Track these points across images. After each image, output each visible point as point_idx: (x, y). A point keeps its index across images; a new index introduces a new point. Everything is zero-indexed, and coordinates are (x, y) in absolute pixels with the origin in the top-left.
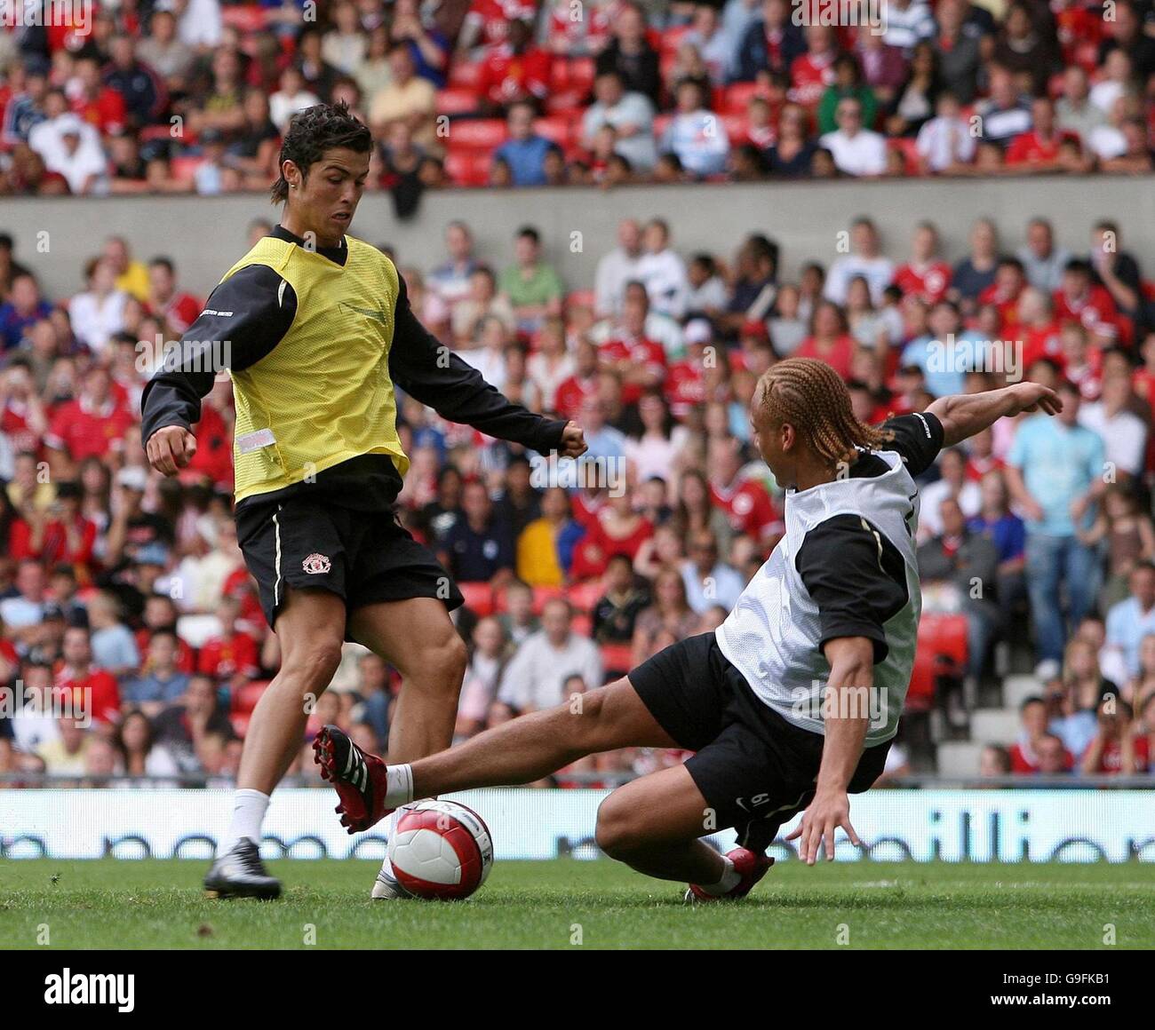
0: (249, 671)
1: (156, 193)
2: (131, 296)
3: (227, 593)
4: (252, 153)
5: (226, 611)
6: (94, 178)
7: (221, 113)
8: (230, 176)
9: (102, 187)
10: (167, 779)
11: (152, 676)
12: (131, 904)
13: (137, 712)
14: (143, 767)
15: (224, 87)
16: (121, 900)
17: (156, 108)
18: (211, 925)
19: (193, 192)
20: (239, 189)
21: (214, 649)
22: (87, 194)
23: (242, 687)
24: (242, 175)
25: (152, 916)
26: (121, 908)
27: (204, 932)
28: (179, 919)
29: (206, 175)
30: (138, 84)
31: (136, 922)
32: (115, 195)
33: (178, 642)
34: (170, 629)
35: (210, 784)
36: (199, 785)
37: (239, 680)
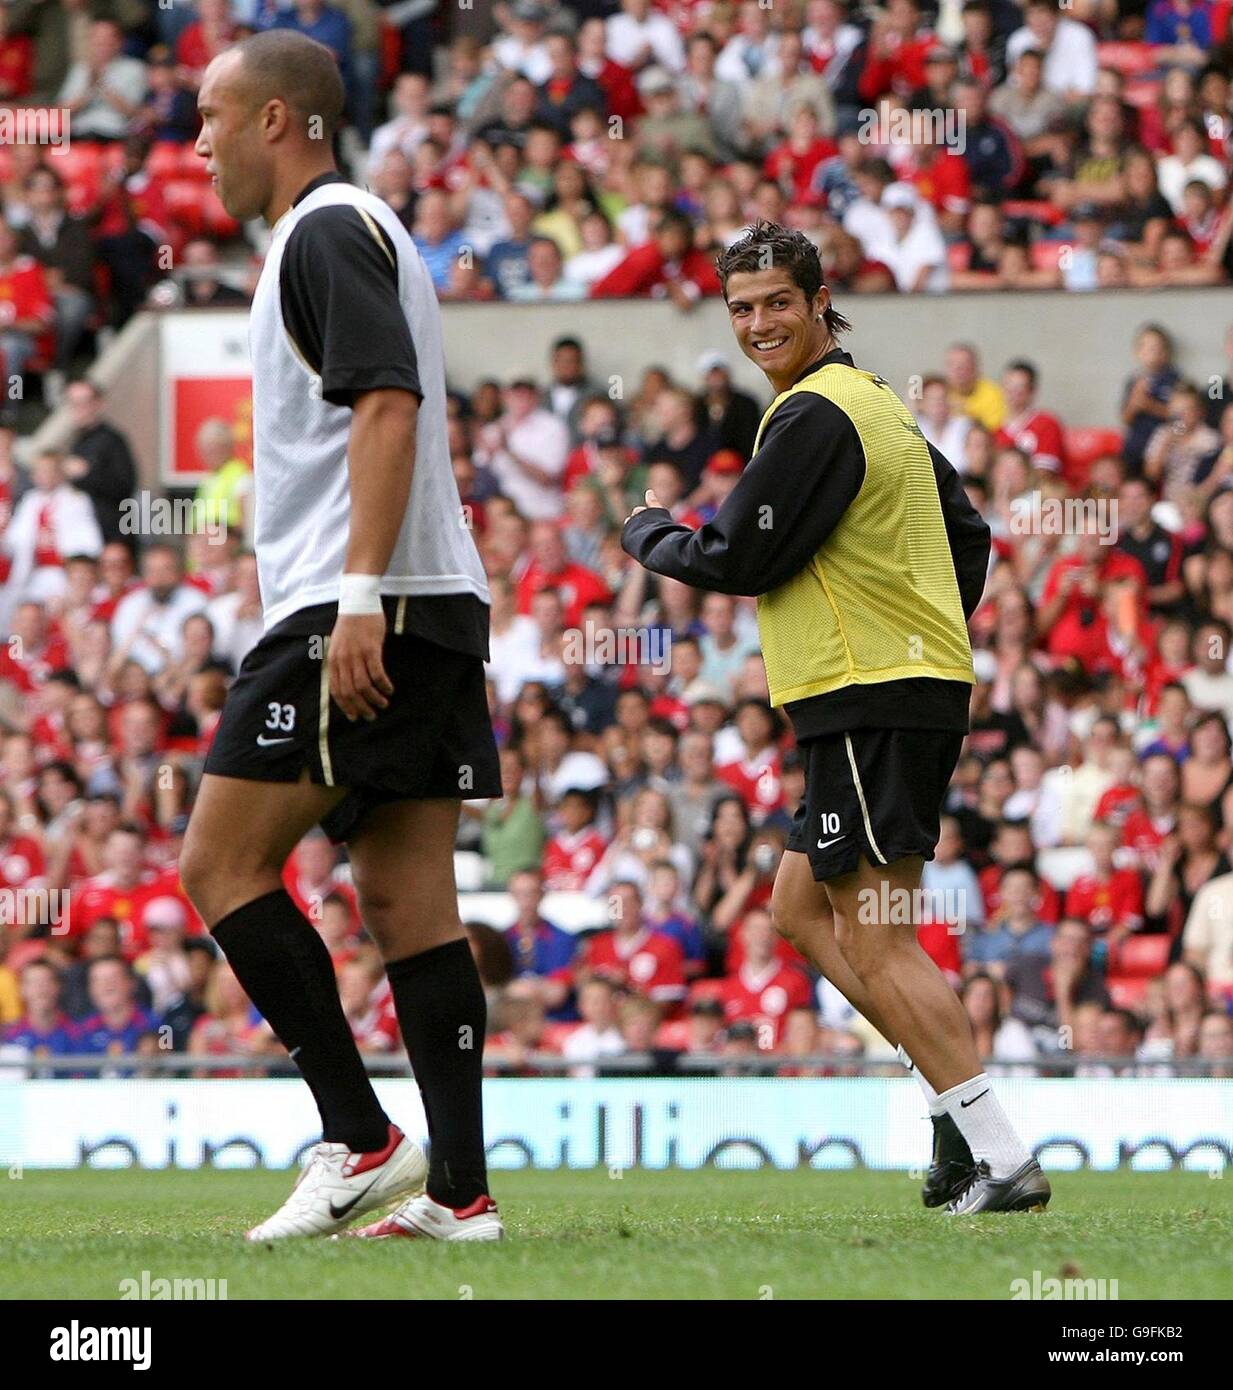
0: (1132, 921)
1: (1009, 289)
2: (977, 424)
3: (1101, 815)
4: (1135, 237)
5: (1100, 837)
6: (929, 270)
7: (1098, 184)
8: (1108, 264)
9: (940, 282)
10: (1023, 1064)
11: (1004, 926)
12: (972, 1234)
13: (982, 975)
14: (991, 1048)
15: (1101, 148)
16: (958, 1228)
17: (1011, 178)
18: (1078, 1263)
19: (1058, 288)
20: (1119, 285)
21: (1085, 890)
22: (919, 291)
23: (1121, 942)
24: (1122, 264)
25: (1001, 1251)
26: (960, 1239)
27: (1068, 1272)
28: (1036, 1255)
29: (1076, 264)
30: (988, 145)
31: (978, 1258)
32: (957, 292)
33: (1037, 881)
34: (1028, 864)
35: (1082, 1072)
36: (1066, 1072)
37: (1118, 933)
